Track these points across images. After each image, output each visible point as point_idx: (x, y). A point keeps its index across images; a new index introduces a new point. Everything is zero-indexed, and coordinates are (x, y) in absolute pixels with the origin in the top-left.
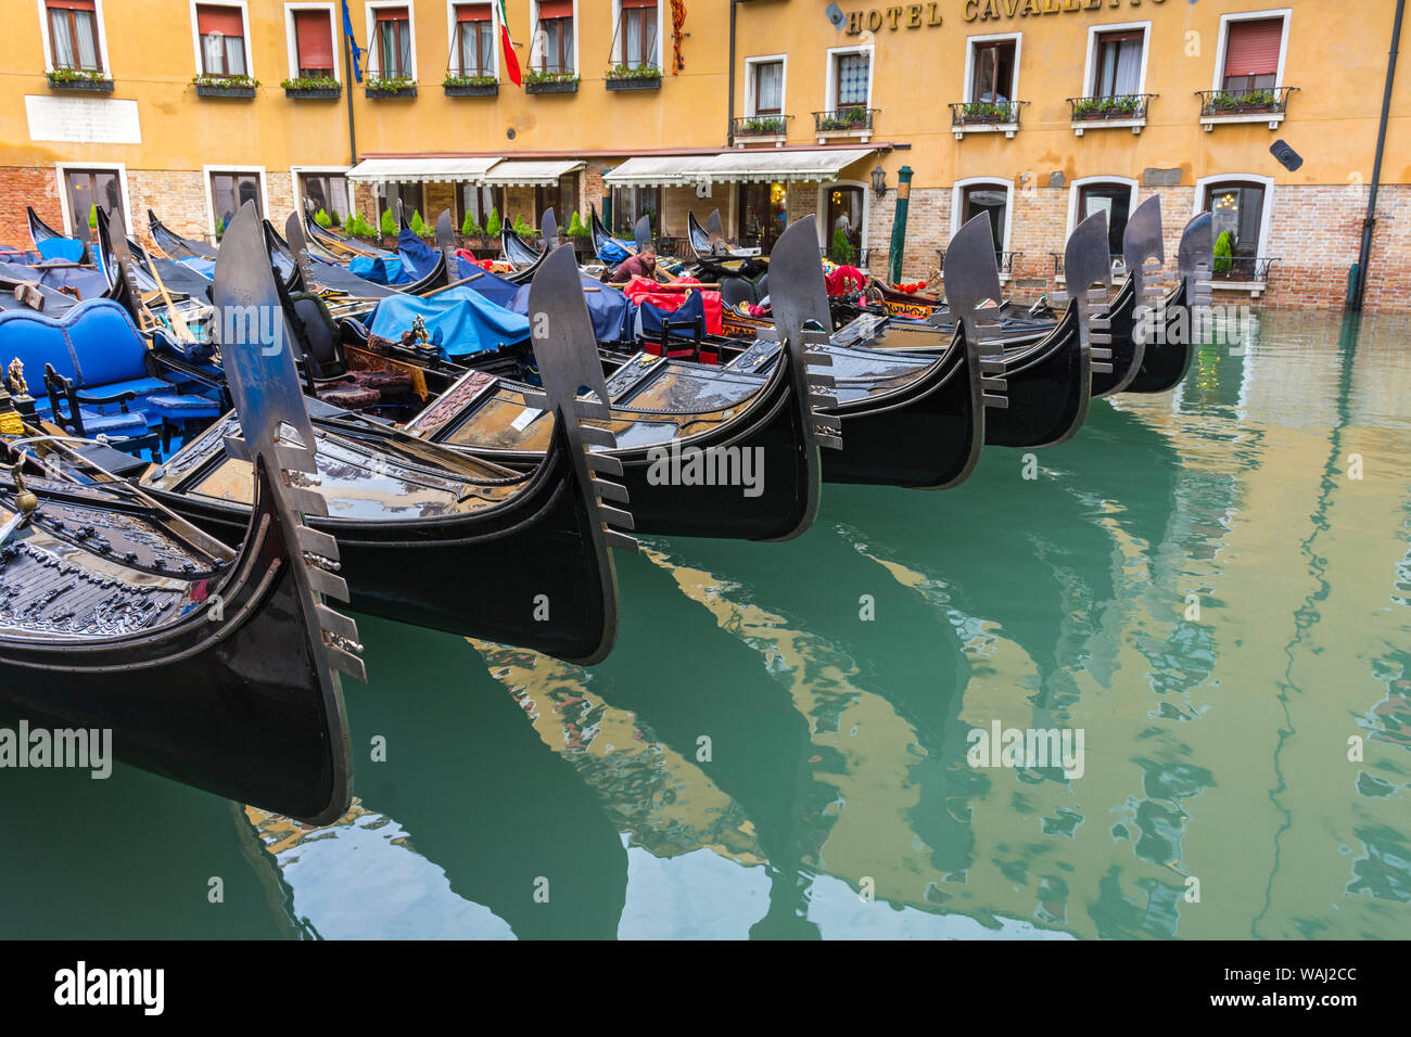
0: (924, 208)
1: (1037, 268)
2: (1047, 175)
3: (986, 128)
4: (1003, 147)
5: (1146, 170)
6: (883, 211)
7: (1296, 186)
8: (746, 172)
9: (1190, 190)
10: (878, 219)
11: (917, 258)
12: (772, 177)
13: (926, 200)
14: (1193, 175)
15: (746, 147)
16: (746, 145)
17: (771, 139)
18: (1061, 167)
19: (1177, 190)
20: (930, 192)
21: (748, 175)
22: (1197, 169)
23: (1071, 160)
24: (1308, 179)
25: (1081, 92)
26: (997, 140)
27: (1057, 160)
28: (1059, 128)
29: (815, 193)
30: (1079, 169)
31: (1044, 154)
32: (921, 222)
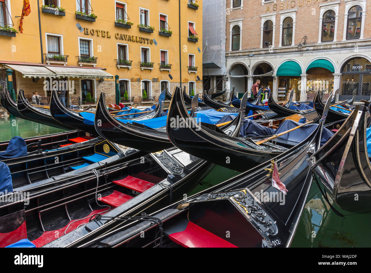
0: (111, 86)
1: (137, 100)
2: (137, 79)
3: (125, 66)
4: (127, 71)
5: (153, 78)
6: (100, 87)
7: (172, 82)
8: (83, 74)
9: (159, 83)
10: (99, 89)
11: (110, 100)
12: (92, 77)
13: (111, 84)
14: (159, 80)
15: (50, 65)
16: (51, 64)
17: (63, 63)
18: (139, 77)
19: (157, 83)
20: (112, 82)
21: (84, 75)
22: (160, 79)
23: (140, 75)
24: (173, 81)
25: (140, 61)
26: (126, 70)
27: (138, 75)
28: (138, 68)
29: (78, 81)
30: (142, 78)
31: (135, 74)
32: (111, 90)
